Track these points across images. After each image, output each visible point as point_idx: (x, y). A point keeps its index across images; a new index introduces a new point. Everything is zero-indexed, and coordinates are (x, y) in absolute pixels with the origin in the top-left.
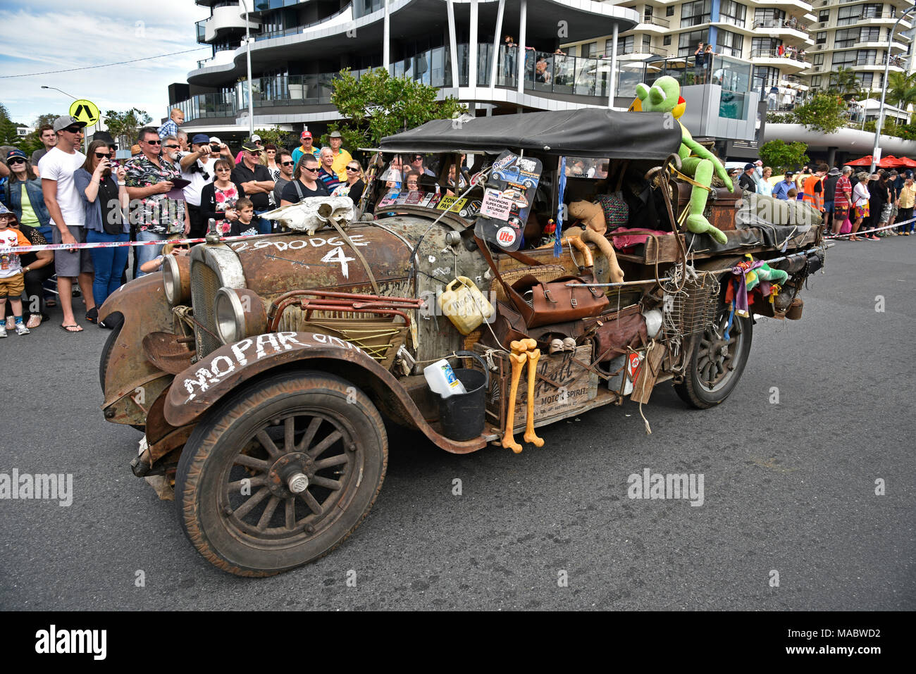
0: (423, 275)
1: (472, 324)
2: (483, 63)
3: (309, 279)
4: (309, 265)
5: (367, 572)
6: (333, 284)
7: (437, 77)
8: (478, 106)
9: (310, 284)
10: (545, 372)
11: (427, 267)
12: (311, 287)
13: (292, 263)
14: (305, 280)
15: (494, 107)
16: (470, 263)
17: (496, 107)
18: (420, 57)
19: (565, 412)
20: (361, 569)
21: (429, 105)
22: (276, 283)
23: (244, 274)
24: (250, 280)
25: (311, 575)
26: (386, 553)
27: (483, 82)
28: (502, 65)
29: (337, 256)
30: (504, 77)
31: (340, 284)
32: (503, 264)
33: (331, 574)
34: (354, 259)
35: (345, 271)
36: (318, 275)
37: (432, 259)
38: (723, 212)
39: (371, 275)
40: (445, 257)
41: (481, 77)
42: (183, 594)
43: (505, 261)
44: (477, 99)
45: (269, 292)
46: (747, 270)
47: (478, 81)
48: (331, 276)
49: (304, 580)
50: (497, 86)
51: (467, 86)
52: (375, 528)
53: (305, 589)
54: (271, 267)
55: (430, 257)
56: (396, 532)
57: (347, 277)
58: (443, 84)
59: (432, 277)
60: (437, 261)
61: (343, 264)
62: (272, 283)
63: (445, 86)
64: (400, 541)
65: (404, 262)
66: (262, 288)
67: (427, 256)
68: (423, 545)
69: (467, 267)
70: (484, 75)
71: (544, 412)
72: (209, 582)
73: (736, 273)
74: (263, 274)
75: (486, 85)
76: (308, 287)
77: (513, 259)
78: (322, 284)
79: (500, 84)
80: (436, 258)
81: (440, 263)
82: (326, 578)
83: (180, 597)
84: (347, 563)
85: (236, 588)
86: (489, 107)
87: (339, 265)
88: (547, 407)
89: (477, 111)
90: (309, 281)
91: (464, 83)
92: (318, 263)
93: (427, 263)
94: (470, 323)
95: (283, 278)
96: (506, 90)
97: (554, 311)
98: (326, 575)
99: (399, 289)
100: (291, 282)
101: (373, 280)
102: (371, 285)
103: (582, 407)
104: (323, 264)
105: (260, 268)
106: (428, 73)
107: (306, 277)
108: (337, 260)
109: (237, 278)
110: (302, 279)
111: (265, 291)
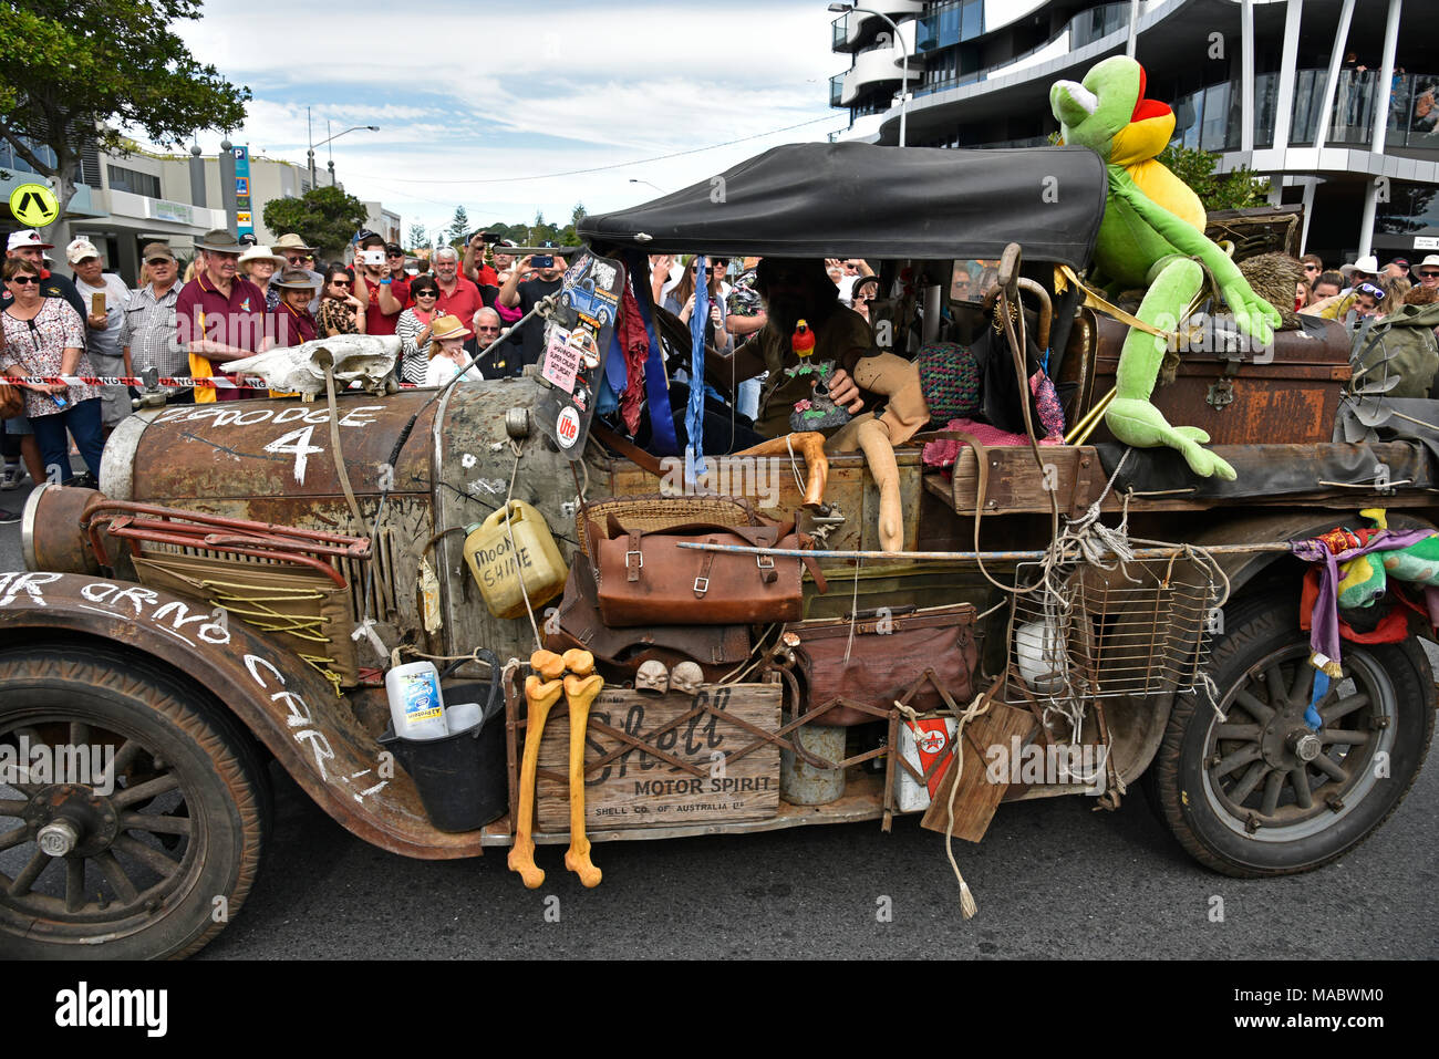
0: (450, 491)
1: (500, 599)
2: (1304, 104)
3: (234, 480)
4: (239, 454)
5: (1050, 950)
6: (276, 492)
7: (1212, 134)
8: (1288, 181)
9: (236, 489)
10: (639, 726)
11: (456, 477)
12: (238, 493)
13: (215, 450)
14: (228, 481)
15: (1320, 181)
16: (548, 474)
17: (1324, 181)
18: (1184, 103)
19: (714, 822)
20: (1040, 942)
21: (1201, 184)
22: (181, 481)
23: (134, 462)
24: (141, 472)
25: (960, 929)
26: (1084, 927)
27: (1302, 137)
28: (1343, 103)
29: (295, 442)
30: (1344, 127)
31: (289, 493)
32: (625, 483)
33: (991, 935)
34: (322, 450)
35: (300, 471)
36: (251, 474)
37: (468, 461)
38: (1277, 394)
39: (345, 483)
40: (497, 458)
41: (1296, 130)
42: (774, 904)
43: (630, 475)
44: (1287, 168)
45: (168, 496)
46: (1346, 554)
47: (1291, 137)
48: (273, 478)
49: (948, 933)
50: (1328, 145)
51: (1270, 146)
52: (1068, 881)
53: (950, 948)
54: (178, 453)
55: (466, 456)
56: (1104, 897)
57: (302, 482)
58: (1223, 146)
59: (468, 496)
60: (479, 465)
61: (299, 458)
62: (173, 482)
63: (1227, 149)
64: (1106, 914)
65: (414, 462)
66: (157, 489)
67: (460, 455)
68: (1149, 931)
69: (543, 482)
70: (1304, 125)
71: (644, 810)
72: (810, 896)
73: (1304, 556)
74: (163, 464)
75: (1307, 142)
76: (232, 493)
77: (648, 474)
78: (256, 490)
79: (1335, 140)
80: (479, 459)
81: (485, 468)
82: (983, 940)
83: (769, 906)
84: (1018, 925)
85: (847, 916)
86: (1309, 183)
87: (292, 458)
88: (651, 801)
89: (1286, 189)
90: (234, 484)
91: (1264, 141)
92: (258, 453)
93: (457, 468)
94: (496, 597)
95: (194, 474)
96: (1347, 150)
97: (646, 598)
98: (983, 936)
99: (402, 512)
100: (204, 482)
101: (348, 491)
102: (345, 500)
103: (774, 817)
104: (265, 455)
105: (161, 455)
106: (1196, 128)
107: (230, 476)
108: (293, 449)
109: (121, 468)
110: (223, 479)
111: (162, 494)
